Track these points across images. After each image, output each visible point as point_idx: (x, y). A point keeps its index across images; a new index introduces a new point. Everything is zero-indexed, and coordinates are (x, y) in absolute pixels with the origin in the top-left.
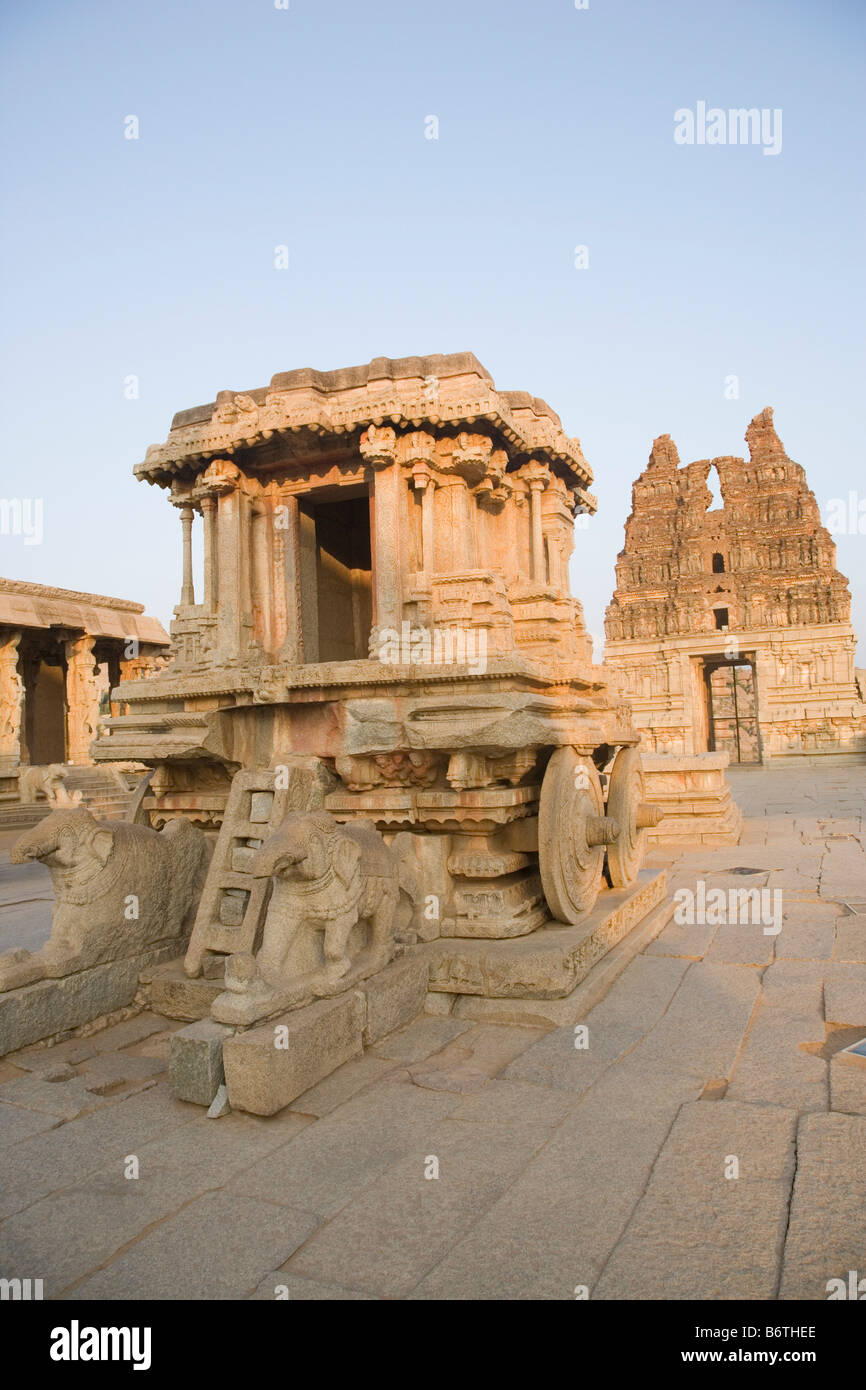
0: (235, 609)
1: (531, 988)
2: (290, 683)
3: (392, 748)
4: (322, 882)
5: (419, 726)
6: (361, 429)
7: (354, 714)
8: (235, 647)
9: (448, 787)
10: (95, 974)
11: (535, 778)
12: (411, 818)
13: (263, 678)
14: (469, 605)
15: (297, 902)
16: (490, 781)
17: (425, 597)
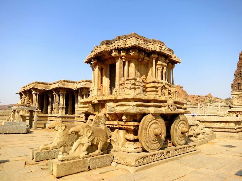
0: (96, 86)
1: (129, 164)
2: (98, 99)
3: (114, 112)
4: (83, 136)
5: (117, 108)
6: (111, 50)
7: (108, 106)
8: (96, 93)
9: (122, 121)
12: (118, 126)
14: (131, 84)
15: (79, 140)
17: (123, 83)
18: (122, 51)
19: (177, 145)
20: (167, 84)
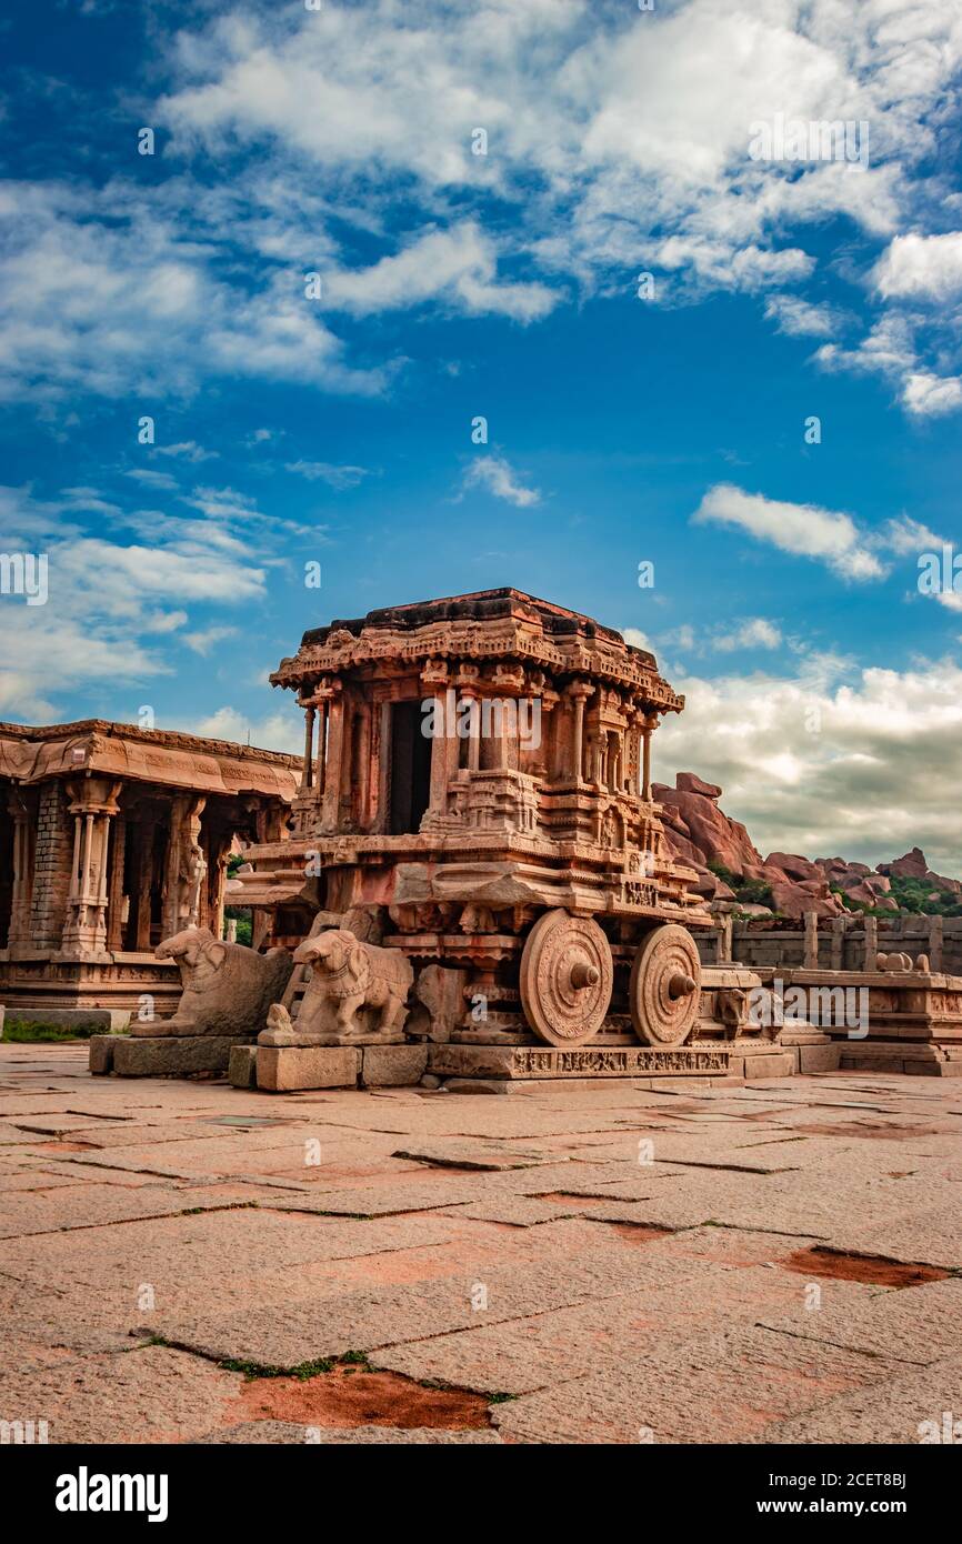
0: (335, 792)
1: (488, 1071)
2: (359, 849)
3: (425, 899)
4: (339, 973)
5: (442, 884)
6: (421, 661)
7: (401, 873)
8: (334, 822)
9: (460, 931)
10: (202, 1040)
11: (524, 932)
12: (438, 954)
13: (340, 844)
15: (323, 985)
16: (496, 929)
17: (462, 789)
18: (462, 667)
19: (652, 1040)
20: (625, 802)
